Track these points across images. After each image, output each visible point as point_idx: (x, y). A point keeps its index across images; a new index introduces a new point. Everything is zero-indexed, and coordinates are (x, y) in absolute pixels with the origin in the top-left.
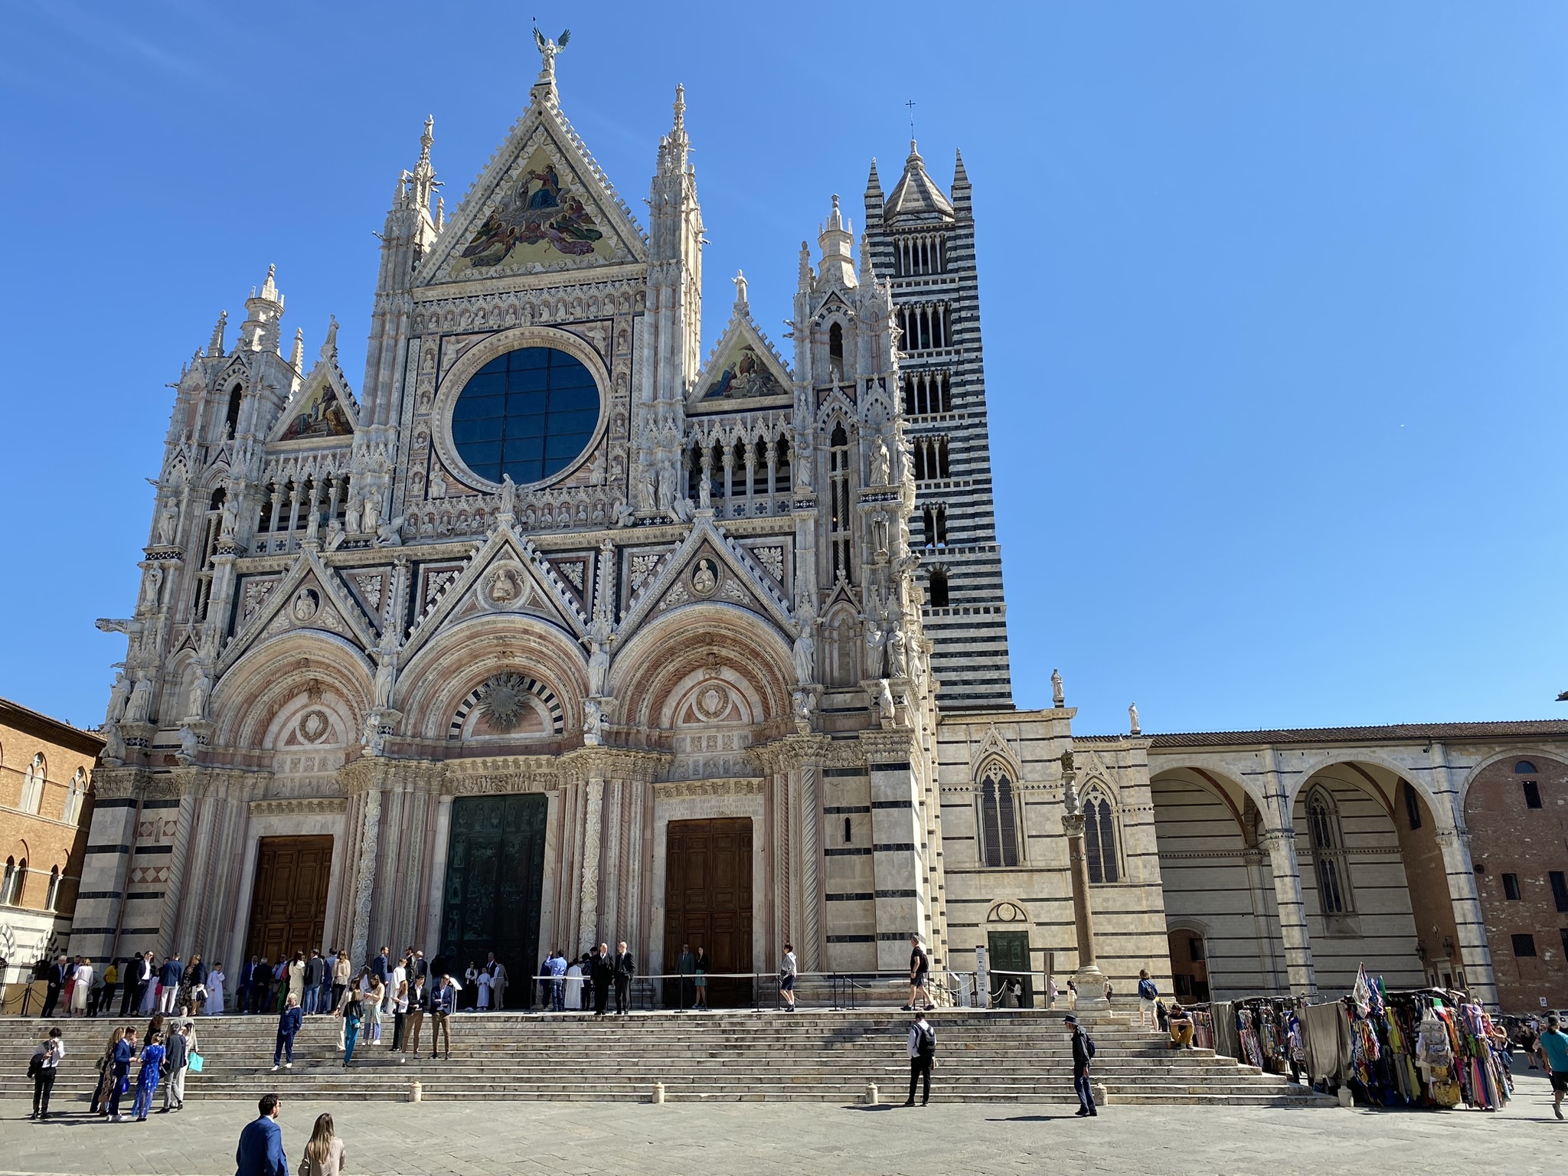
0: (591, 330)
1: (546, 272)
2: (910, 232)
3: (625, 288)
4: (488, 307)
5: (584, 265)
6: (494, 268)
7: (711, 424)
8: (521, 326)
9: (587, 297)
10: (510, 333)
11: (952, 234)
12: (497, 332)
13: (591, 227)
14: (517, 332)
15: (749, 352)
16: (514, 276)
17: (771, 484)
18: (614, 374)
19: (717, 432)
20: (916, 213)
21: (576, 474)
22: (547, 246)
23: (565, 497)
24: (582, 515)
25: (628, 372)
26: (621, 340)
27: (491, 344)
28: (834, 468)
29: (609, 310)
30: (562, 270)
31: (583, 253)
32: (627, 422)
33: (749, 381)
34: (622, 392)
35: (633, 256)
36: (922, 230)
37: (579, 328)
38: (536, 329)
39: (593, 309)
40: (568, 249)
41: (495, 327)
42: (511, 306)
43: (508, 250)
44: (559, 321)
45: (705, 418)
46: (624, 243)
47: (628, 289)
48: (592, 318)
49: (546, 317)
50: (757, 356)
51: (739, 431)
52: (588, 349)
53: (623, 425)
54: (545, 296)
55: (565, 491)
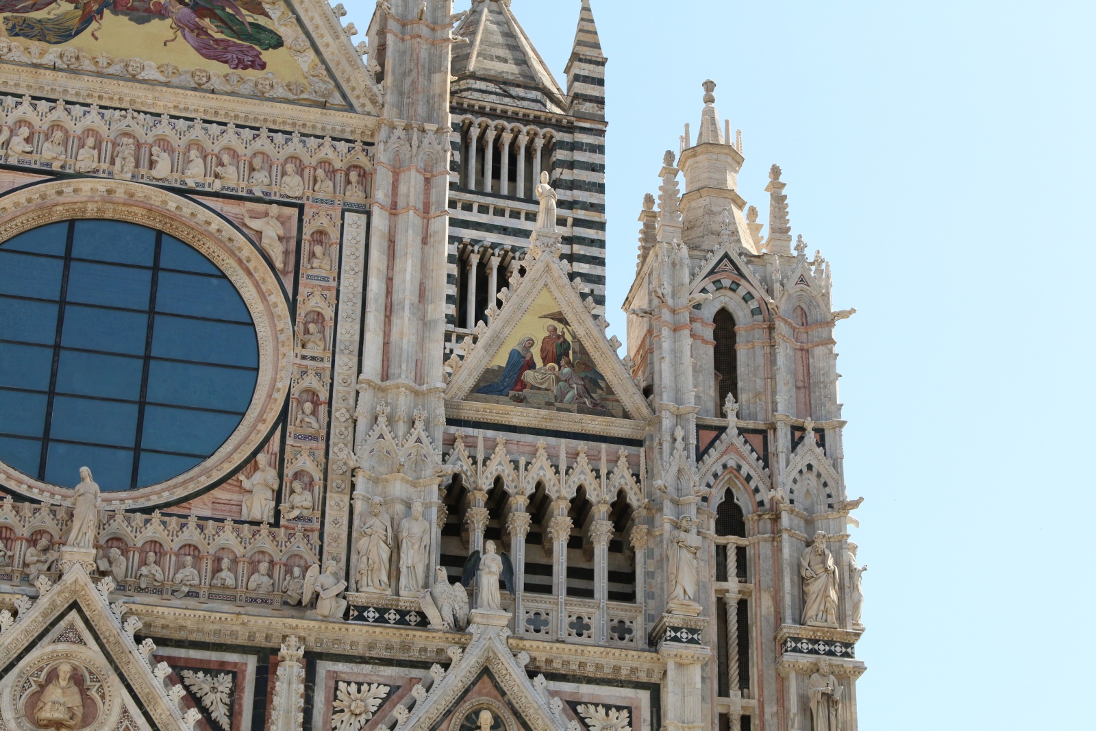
0: (255, 216)
1: (167, 85)
2: (493, 114)
3: (327, 152)
4: (41, 124)
5: (246, 88)
6: (57, 49)
7: (491, 447)
8: (111, 175)
9: (249, 152)
10: (86, 185)
11: (566, 137)
12: (59, 176)
13: (262, 20)
14: (101, 186)
15: (560, 326)
16: (99, 74)
17: (601, 583)
18: (301, 312)
19: (499, 465)
20: (503, 83)
21: (216, 493)
22: (170, 34)
23: (191, 534)
24: (227, 576)
25: (329, 313)
26: (318, 250)
27: (43, 197)
28: (722, 576)
29: (293, 186)
30: (198, 88)
31: (241, 64)
32: (323, 409)
33: (558, 380)
34: (314, 349)
35: (344, 96)
36: (514, 118)
37: (230, 208)
38: (141, 191)
39: (261, 176)
40: (210, 50)
41: (56, 167)
42: (89, 131)
43: (86, 21)
44: (191, 184)
45: (480, 433)
46: (328, 69)
47: (331, 155)
48: (258, 194)
49: (163, 169)
50: (574, 337)
51: (541, 470)
52: (248, 250)
53: (314, 413)
54: (164, 128)
55: (192, 522)
